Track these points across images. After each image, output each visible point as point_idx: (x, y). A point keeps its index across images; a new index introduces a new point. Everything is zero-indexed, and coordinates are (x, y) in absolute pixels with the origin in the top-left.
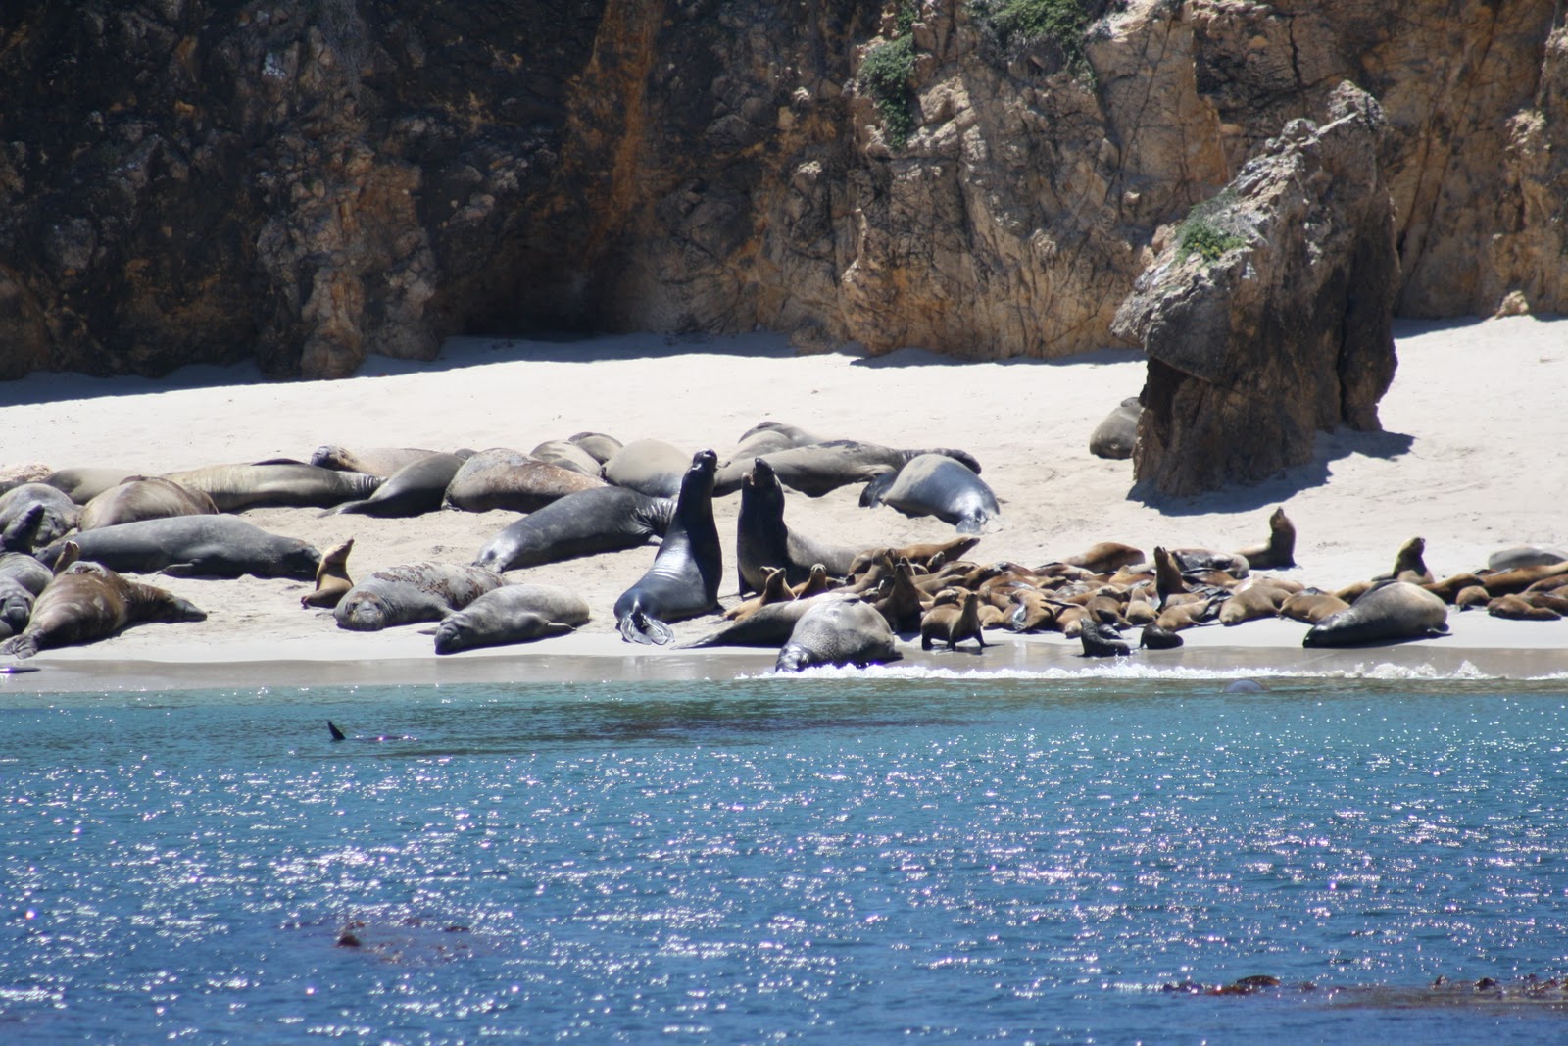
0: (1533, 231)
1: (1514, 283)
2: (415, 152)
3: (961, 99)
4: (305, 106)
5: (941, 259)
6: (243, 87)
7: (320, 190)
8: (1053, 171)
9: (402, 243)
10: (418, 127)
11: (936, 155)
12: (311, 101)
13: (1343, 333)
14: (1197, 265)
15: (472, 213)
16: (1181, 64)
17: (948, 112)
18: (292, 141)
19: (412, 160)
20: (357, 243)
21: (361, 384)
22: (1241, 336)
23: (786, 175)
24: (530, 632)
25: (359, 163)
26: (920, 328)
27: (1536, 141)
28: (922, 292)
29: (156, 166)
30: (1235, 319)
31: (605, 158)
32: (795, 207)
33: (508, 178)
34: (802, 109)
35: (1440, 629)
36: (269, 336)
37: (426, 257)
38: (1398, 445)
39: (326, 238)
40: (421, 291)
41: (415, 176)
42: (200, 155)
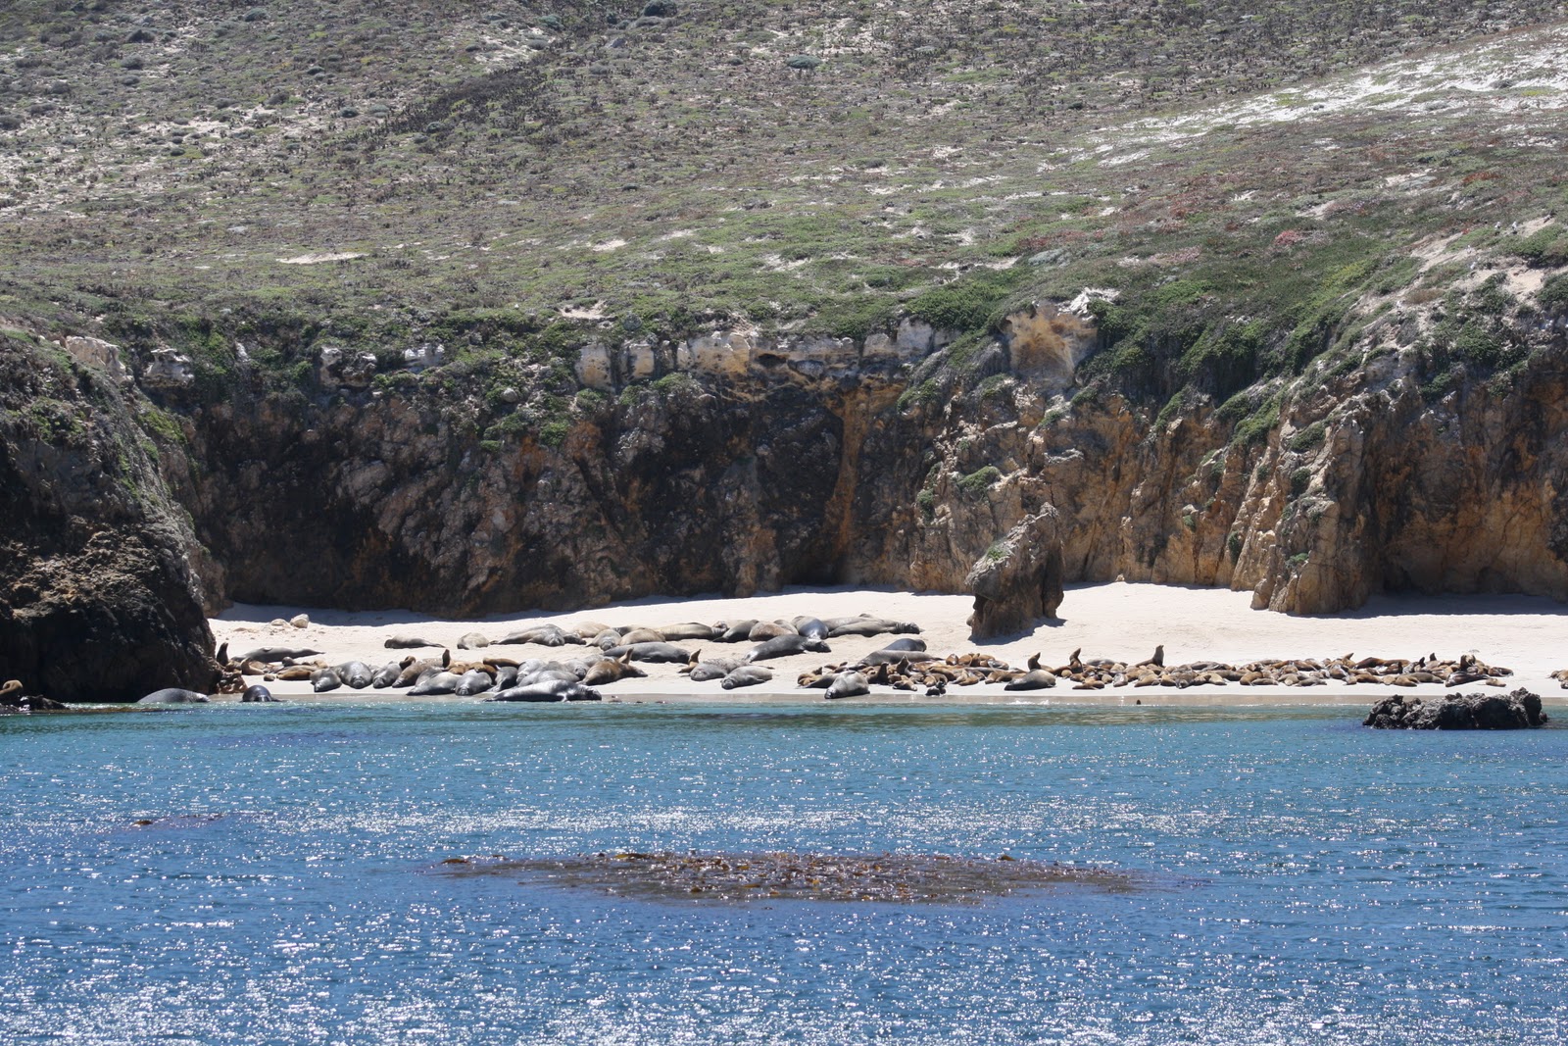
0: (1127, 554)
1: (1121, 571)
2: (775, 525)
3: (948, 510)
4: (739, 511)
5: (941, 561)
6: (719, 504)
7: (742, 537)
8: (976, 533)
9: (770, 555)
10: (776, 517)
11: (940, 528)
12: (741, 509)
13: (1043, 587)
14: (991, 562)
15: (793, 545)
16: (1017, 499)
17: (944, 514)
18: (734, 521)
19: (774, 528)
20: (754, 554)
21: (752, 599)
22: (1005, 586)
23: (894, 534)
24: (750, 682)
25: (756, 528)
26: (934, 583)
27: (1128, 526)
28: (935, 572)
29: (690, 529)
30: (1003, 581)
31: (837, 527)
32: (897, 544)
33: (805, 534)
34: (900, 512)
35: (1054, 684)
36: (726, 584)
37: (777, 559)
38: (1061, 622)
39: (744, 553)
40: (775, 570)
41: (774, 533)
42: (705, 525)
